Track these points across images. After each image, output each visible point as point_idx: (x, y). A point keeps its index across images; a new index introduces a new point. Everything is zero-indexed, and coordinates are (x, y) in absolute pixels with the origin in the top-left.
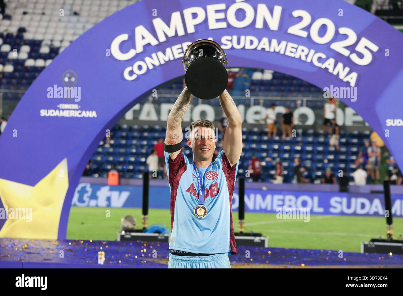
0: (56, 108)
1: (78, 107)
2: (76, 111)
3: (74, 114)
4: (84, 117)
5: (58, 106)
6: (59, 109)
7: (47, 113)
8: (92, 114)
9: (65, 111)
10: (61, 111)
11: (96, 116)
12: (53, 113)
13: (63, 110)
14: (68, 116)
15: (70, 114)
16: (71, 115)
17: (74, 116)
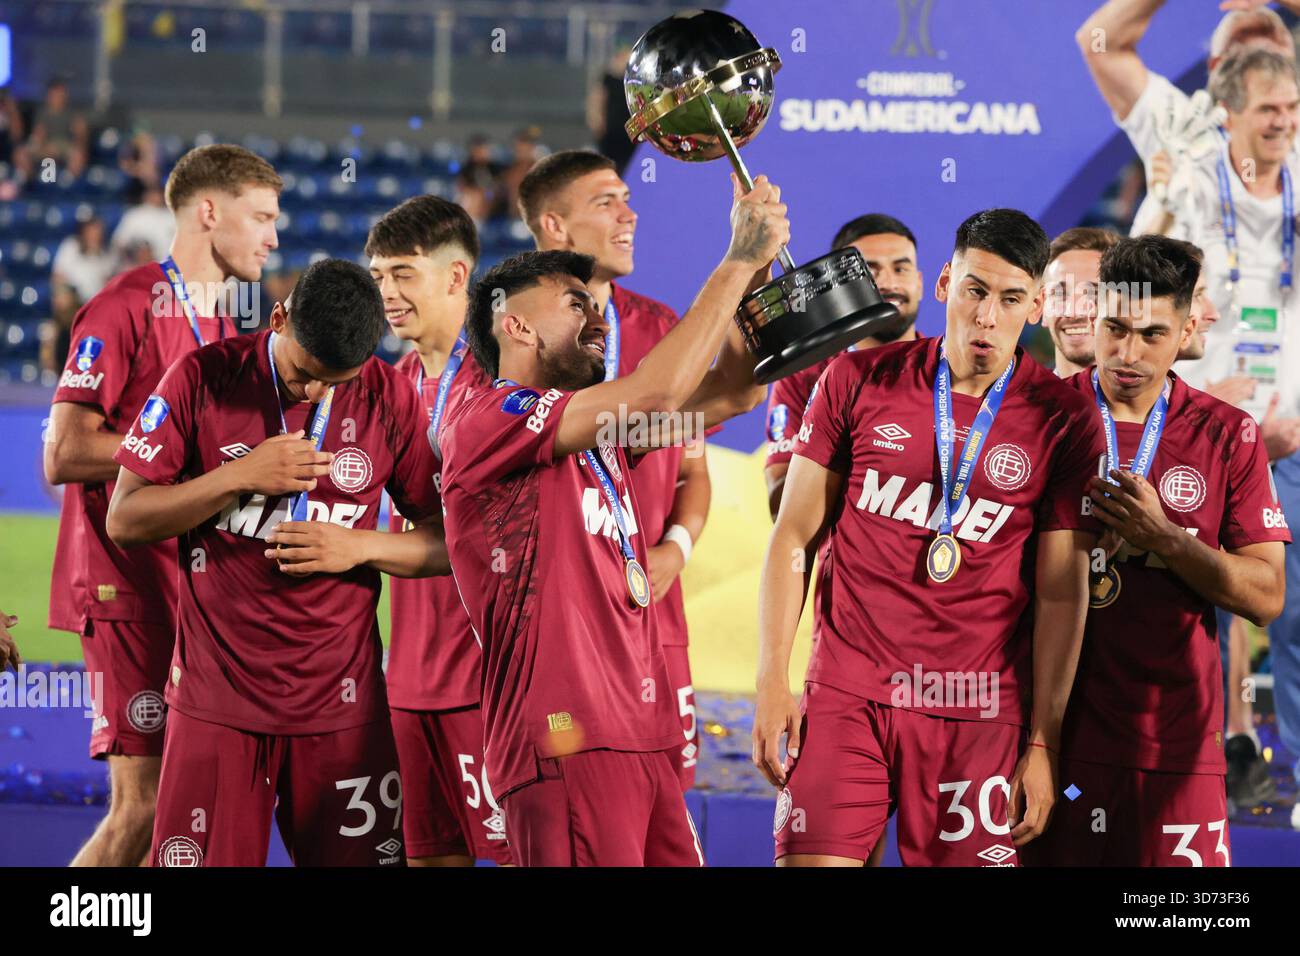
0: (851, 94)
1: (954, 86)
2: (942, 106)
3: (936, 120)
4: (979, 131)
5: (861, 83)
6: (867, 98)
7: (813, 116)
8: (1018, 119)
9: (892, 107)
10: (875, 107)
11: (1034, 127)
12: (837, 115)
13: (884, 100)
14: (904, 127)
15: (913, 121)
16: (920, 126)
17: (933, 127)
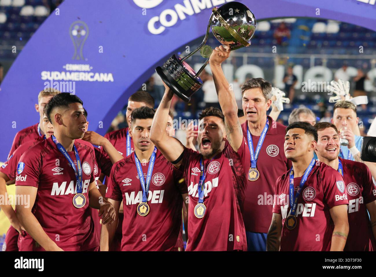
0: (61, 70)
1: (90, 68)
2: (87, 74)
3: (85, 77)
4: (97, 81)
5: (64, 67)
6: (66, 71)
7: (51, 76)
8: (108, 78)
9: (73, 74)
10: (68, 74)
11: (112, 80)
12: (57, 76)
13: (71, 72)
14: (76, 79)
15: (79, 78)
16: (80, 79)
17: (84, 79)
